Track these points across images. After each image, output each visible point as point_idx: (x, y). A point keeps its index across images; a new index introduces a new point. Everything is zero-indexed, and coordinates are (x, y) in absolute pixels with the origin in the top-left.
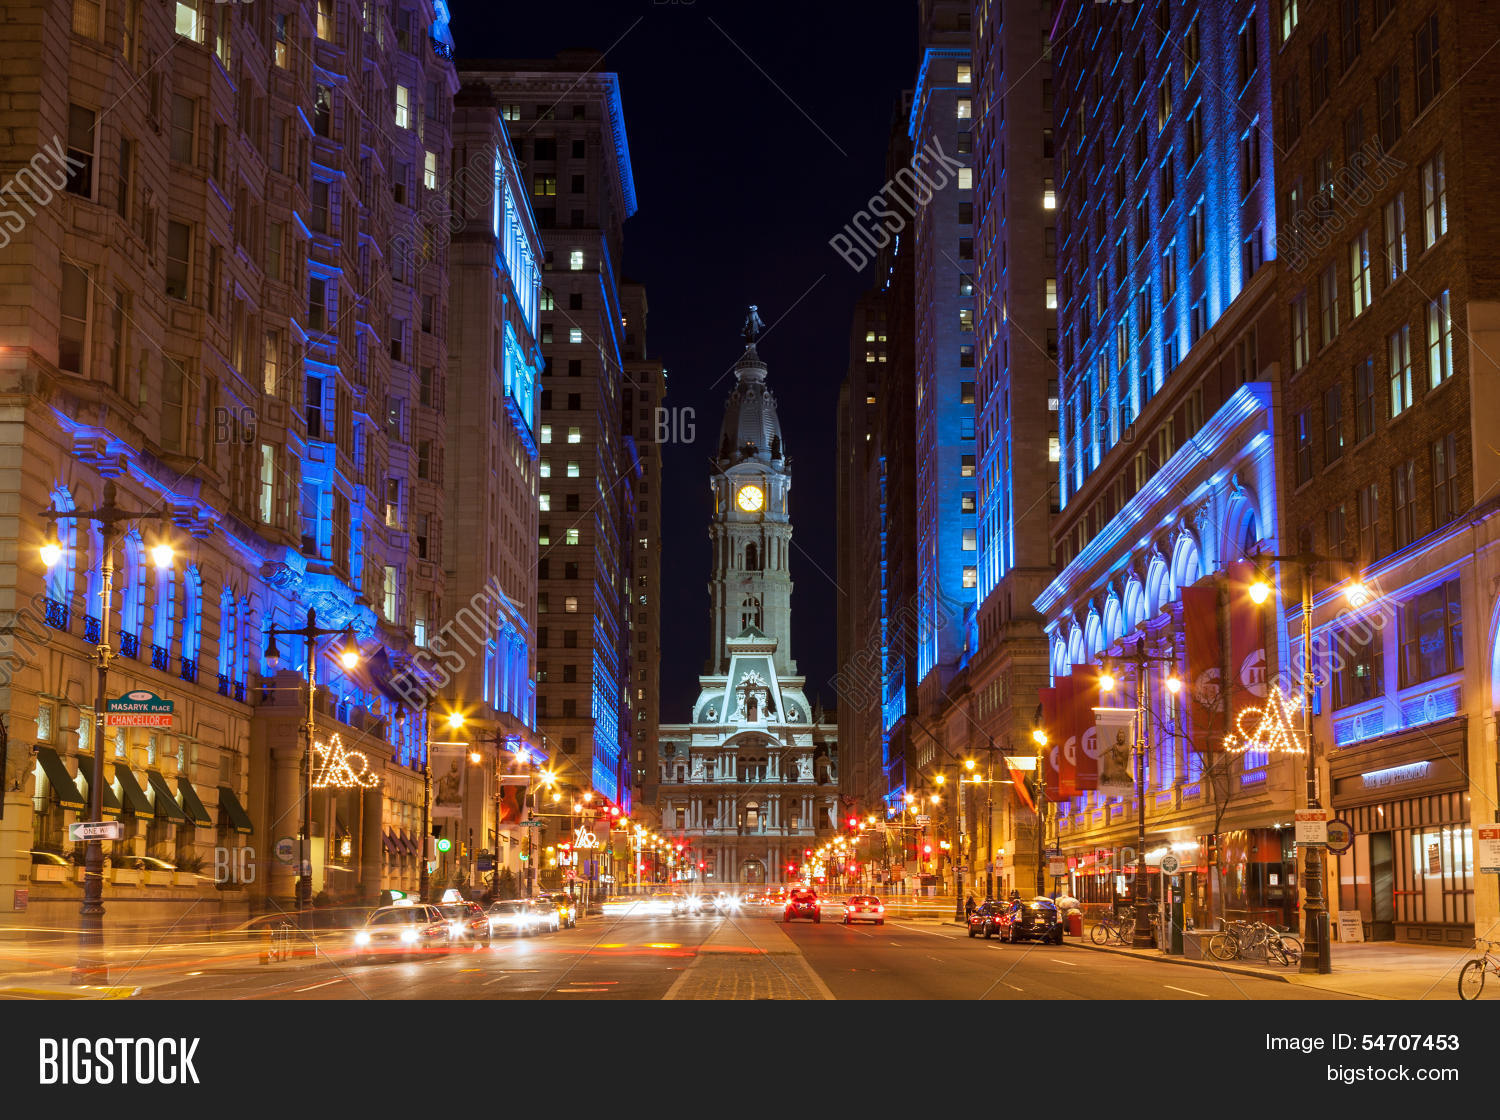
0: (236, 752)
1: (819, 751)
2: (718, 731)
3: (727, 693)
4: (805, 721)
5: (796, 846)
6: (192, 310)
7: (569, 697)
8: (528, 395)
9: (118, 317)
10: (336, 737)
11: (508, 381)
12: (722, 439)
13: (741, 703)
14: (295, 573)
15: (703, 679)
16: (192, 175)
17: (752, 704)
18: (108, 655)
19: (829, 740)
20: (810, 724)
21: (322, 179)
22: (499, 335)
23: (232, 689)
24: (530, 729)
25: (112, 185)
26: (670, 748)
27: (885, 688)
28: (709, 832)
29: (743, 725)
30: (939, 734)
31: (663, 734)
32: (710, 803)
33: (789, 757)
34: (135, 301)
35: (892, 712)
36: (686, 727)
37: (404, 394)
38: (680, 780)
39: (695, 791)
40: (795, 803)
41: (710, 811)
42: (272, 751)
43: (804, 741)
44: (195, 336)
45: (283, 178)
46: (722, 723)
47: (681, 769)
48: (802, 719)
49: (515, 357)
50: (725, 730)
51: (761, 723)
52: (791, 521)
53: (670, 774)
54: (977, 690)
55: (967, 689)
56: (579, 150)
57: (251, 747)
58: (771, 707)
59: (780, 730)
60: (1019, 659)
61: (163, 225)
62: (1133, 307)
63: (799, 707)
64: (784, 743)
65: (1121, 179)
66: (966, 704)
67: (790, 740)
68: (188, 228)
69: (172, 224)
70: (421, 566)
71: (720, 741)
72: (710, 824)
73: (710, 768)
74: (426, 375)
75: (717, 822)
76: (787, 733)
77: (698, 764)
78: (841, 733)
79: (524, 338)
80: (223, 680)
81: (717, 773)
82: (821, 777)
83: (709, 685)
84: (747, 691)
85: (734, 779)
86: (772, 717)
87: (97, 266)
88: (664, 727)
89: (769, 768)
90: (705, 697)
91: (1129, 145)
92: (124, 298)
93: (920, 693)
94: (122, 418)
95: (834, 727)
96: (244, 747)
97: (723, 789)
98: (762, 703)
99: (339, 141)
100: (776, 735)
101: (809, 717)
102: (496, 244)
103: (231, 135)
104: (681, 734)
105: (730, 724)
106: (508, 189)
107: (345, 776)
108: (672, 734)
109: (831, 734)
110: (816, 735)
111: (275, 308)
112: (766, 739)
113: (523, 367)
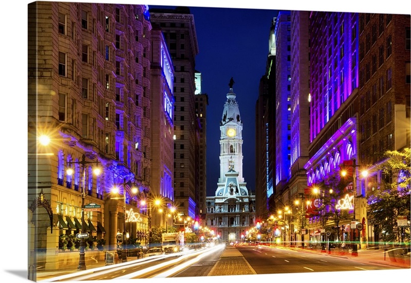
0: (101, 213)
1: (250, 202)
2: (222, 198)
3: (225, 187)
4: (246, 195)
5: (244, 229)
6: (89, 101)
7: (182, 191)
8: (171, 110)
9: (73, 106)
10: (131, 209)
11: (165, 107)
12: (223, 116)
13: (229, 191)
14: (115, 166)
15: (218, 184)
16: (88, 66)
17: (232, 190)
18: (84, 195)
19: (253, 200)
20: (248, 196)
21: (118, 60)
22: (163, 94)
23: (100, 197)
24: (172, 201)
25: (70, 72)
26: (209, 203)
27: (268, 186)
28: (220, 226)
29: (230, 196)
30: (281, 199)
31: (207, 199)
32: (220, 218)
33: (242, 205)
34: (77, 101)
35: (270, 192)
36: (214, 197)
37: (139, 115)
38: (212, 212)
39: (216, 215)
40: (244, 217)
41: (220, 220)
42: (110, 212)
43: (246, 200)
44: (90, 108)
45: (109, 62)
46: (223, 196)
47: (212, 209)
48: (246, 194)
49: (167, 100)
50: (224, 198)
51: (234, 196)
52: (243, 139)
53: (209, 210)
54: (290, 188)
55: (288, 187)
56: (183, 37)
57: (104, 211)
58: (237, 191)
59: (239, 197)
60: (301, 180)
61: (81, 80)
62: (328, 93)
63: (245, 191)
64: (241, 201)
65: (325, 59)
66: (288, 191)
67: (242, 200)
68: (87, 80)
69: (83, 78)
70: (144, 160)
71: (223, 201)
72: (220, 224)
73: (220, 208)
74: (145, 109)
75: (222, 223)
76: (241, 198)
77: (217, 207)
78: (256, 198)
79: (170, 95)
80: (98, 194)
81: (222, 210)
82: (251, 210)
83: (220, 186)
84: (230, 187)
85: (227, 211)
86: (237, 194)
87: (67, 94)
88: (207, 197)
89: (237, 208)
90: (219, 189)
91: (327, 51)
92: (74, 101)
93: (277, 188)
94: (75, 132)
95: (254, 196)
96: (103, 212)
97: (224, 214)
98: (235, 190)
99: (123, 50)
100: (238, 199)
101: (248, 194)
102: (162, 69)
103: (96, 53)
104: (212, 199)
105: (226, 196)
106: (164, 53)
107: (134, 219)
108: (210, 199)
109: (253, 198)
110: (249, 198)
111: (108, 97)
112: (236, 200)
113: (169, 102)
